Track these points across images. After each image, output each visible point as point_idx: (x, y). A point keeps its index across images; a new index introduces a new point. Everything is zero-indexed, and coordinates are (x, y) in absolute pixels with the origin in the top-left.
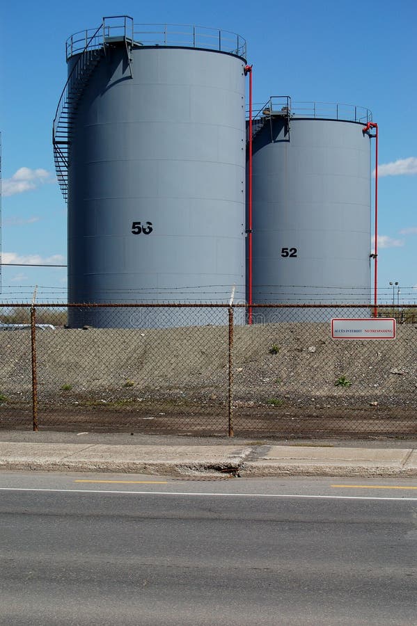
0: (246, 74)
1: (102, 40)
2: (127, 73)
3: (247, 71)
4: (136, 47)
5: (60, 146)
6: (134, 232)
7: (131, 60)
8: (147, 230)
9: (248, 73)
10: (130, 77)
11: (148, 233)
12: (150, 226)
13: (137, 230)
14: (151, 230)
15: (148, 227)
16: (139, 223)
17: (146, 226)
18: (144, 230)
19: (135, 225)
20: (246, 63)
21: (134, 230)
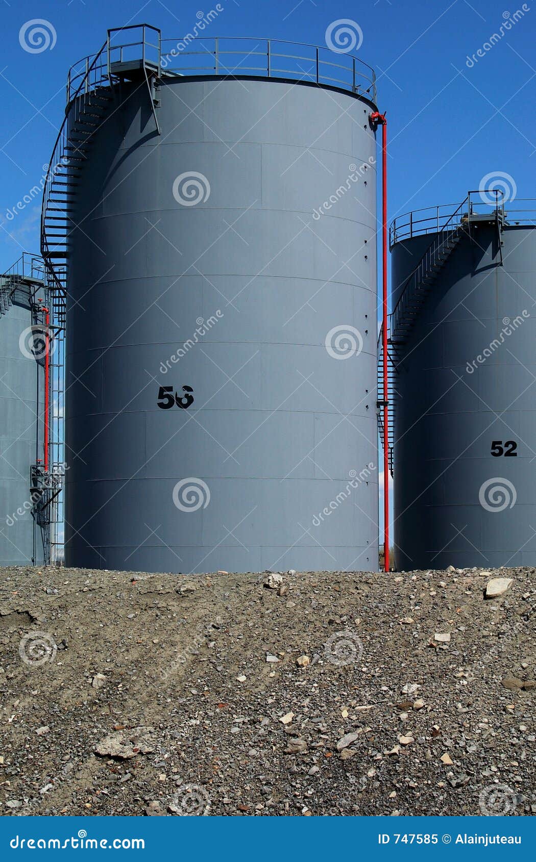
0: (374, 128)
1: (107, 71)
2: (150, 127)
3: (376, 122)
4: (166, 80)
5: (54, 261)
6: (161, 405)
7: (156, 102)
8: (185, 401)
9: (380, 127)
10: (156, 133)
11: (186, 406)
12: (190, 393)
13: (166, 401)
14: (191, 400)
15: (186, 396)
16: (170, 389)
17: (182, 394)
18: (179, 400)
19: (164, 392)
20: (375, 109)
21: (161, 401)
